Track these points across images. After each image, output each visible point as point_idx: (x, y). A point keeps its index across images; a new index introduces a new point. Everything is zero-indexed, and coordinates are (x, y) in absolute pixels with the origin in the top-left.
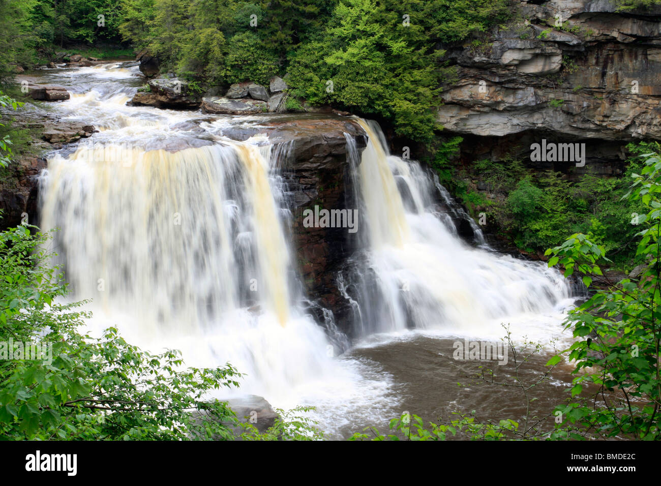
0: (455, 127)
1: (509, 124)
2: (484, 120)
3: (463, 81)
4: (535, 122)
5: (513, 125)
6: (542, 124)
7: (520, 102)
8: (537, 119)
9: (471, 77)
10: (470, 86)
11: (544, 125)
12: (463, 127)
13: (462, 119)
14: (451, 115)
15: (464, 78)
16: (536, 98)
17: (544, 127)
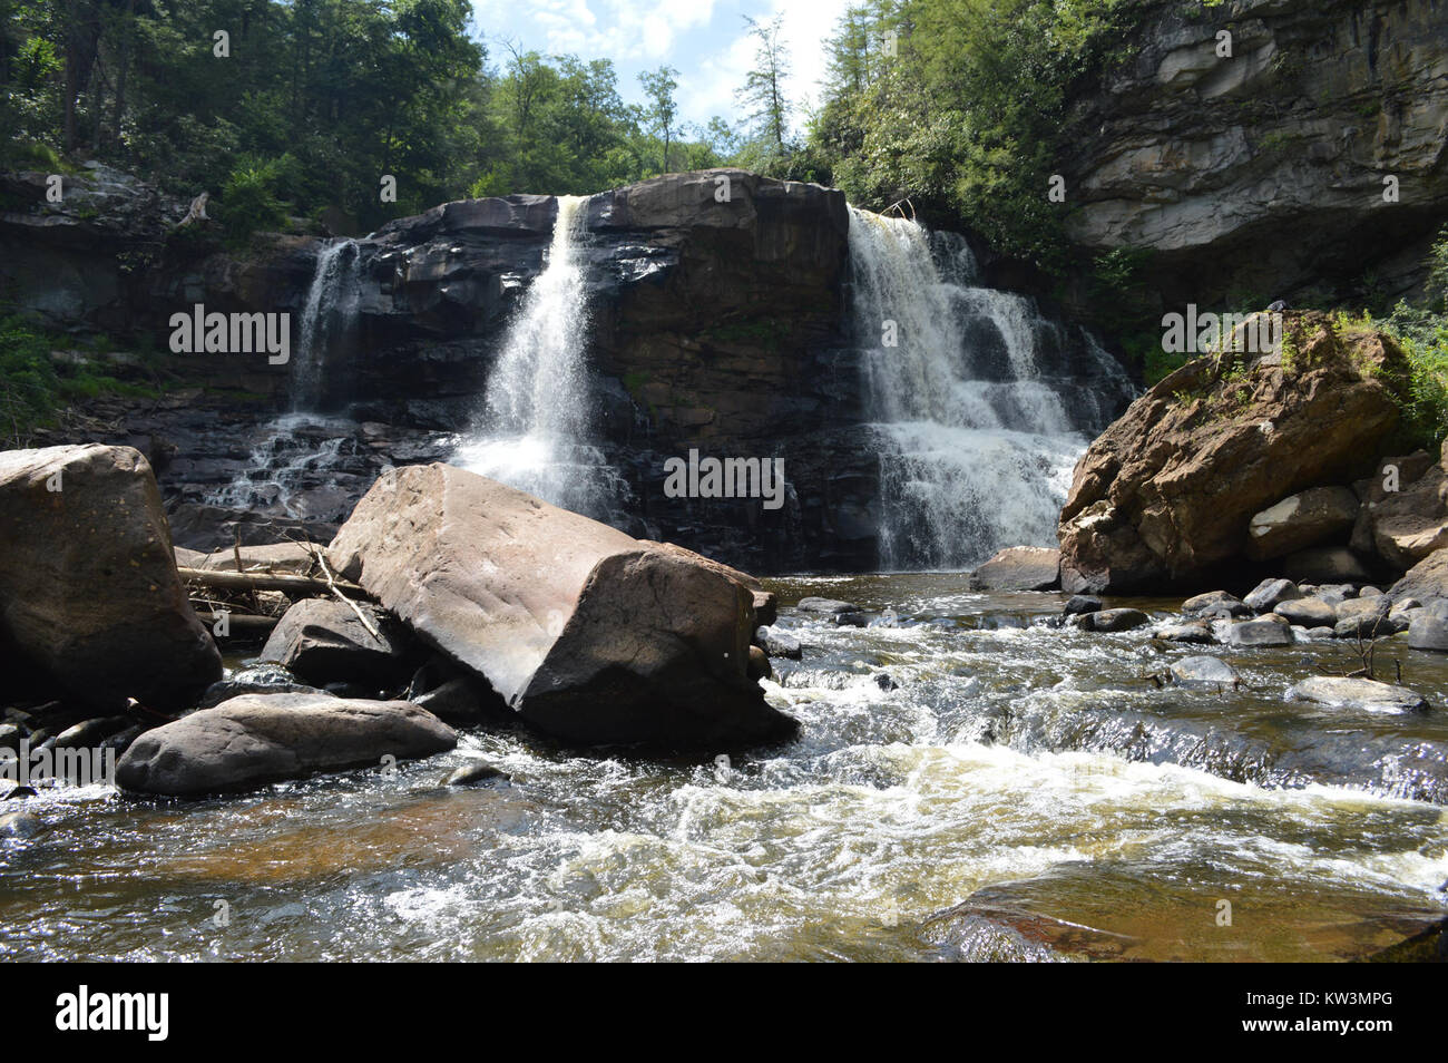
0: (1125, 243)
1: (1217, 216)
2: (1171, 217)
3: (1113, 145)
4: (1263, 199)
5: (1224, 217)
6: (1276, 199)
7: (1222, 160)
8: (1265, 193)
9: (1125, 134)
10: (1129, 153)
11: (1280, 202)
12: (1141, 241)
13: (1132, 224)
14: (1110, 218)
15: (1114, 140)
16: (1250, 145)
17: (1283, 206)
